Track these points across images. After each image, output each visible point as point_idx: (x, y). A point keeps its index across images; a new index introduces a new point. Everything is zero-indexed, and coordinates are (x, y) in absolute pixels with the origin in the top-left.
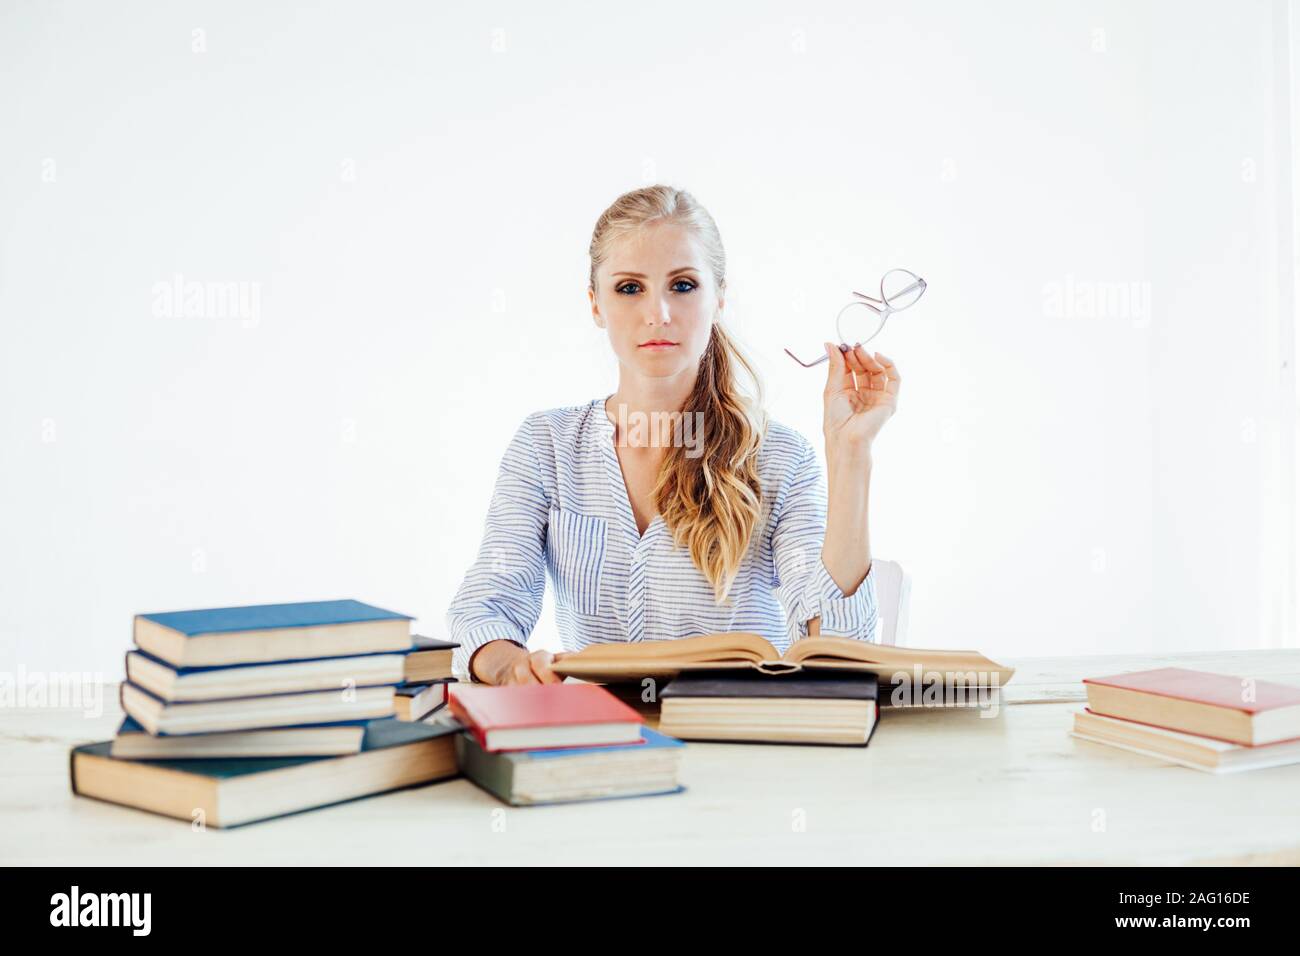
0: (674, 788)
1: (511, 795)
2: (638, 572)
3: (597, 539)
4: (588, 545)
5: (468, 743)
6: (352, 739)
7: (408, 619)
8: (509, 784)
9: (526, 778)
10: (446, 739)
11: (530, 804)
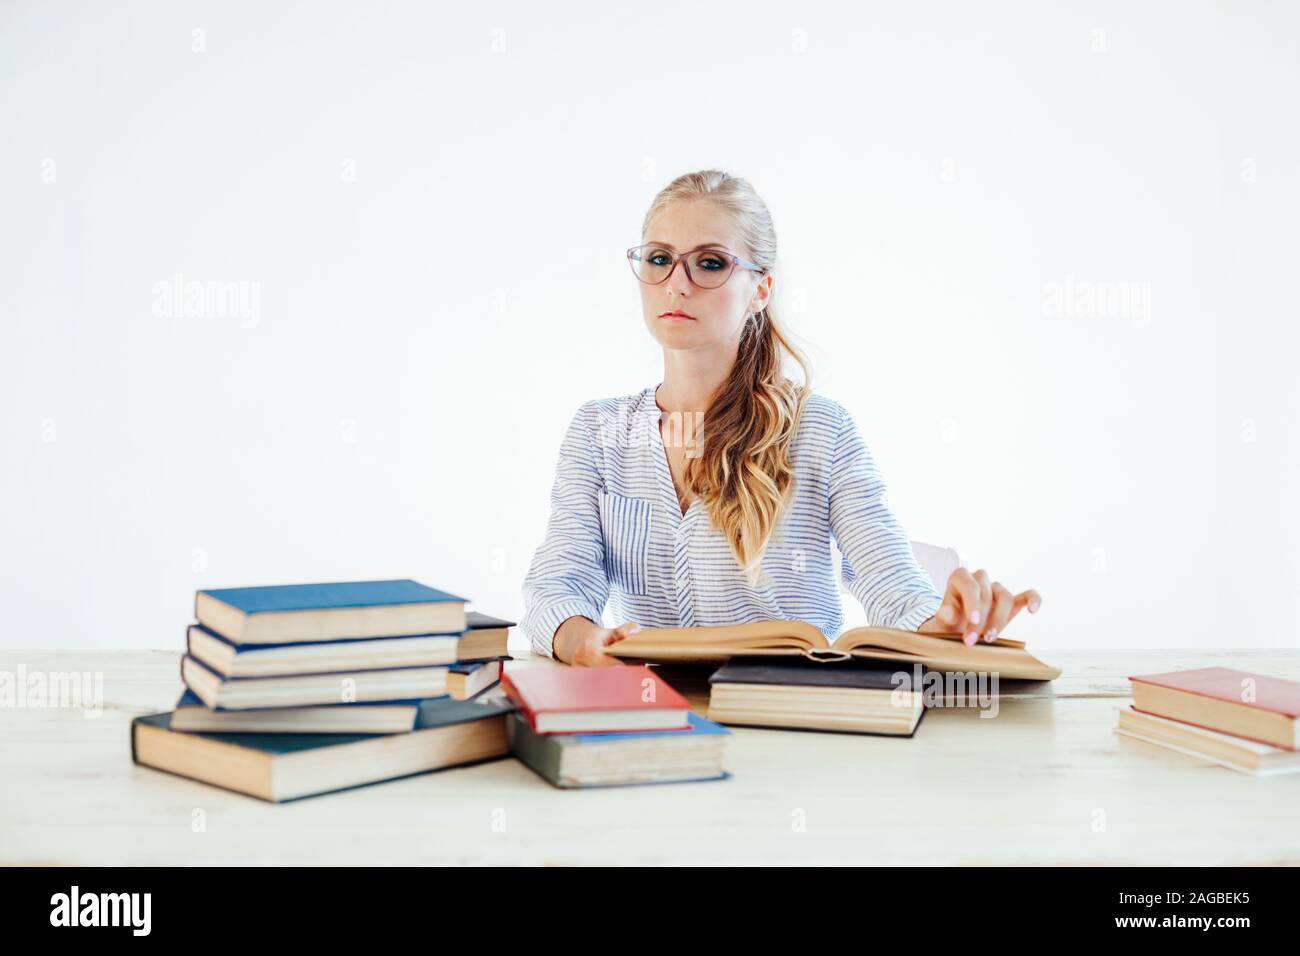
0: (719, 774)
1: (558, 777)
2: (681, 554)
3: (641, 519)
4: (632, 526)
5: (519, 724)
6: (405, 717)
7: (463, 601)
8: (557, 768)
9: (574, 761)
10: (497, 719)
11: (576, 787)
